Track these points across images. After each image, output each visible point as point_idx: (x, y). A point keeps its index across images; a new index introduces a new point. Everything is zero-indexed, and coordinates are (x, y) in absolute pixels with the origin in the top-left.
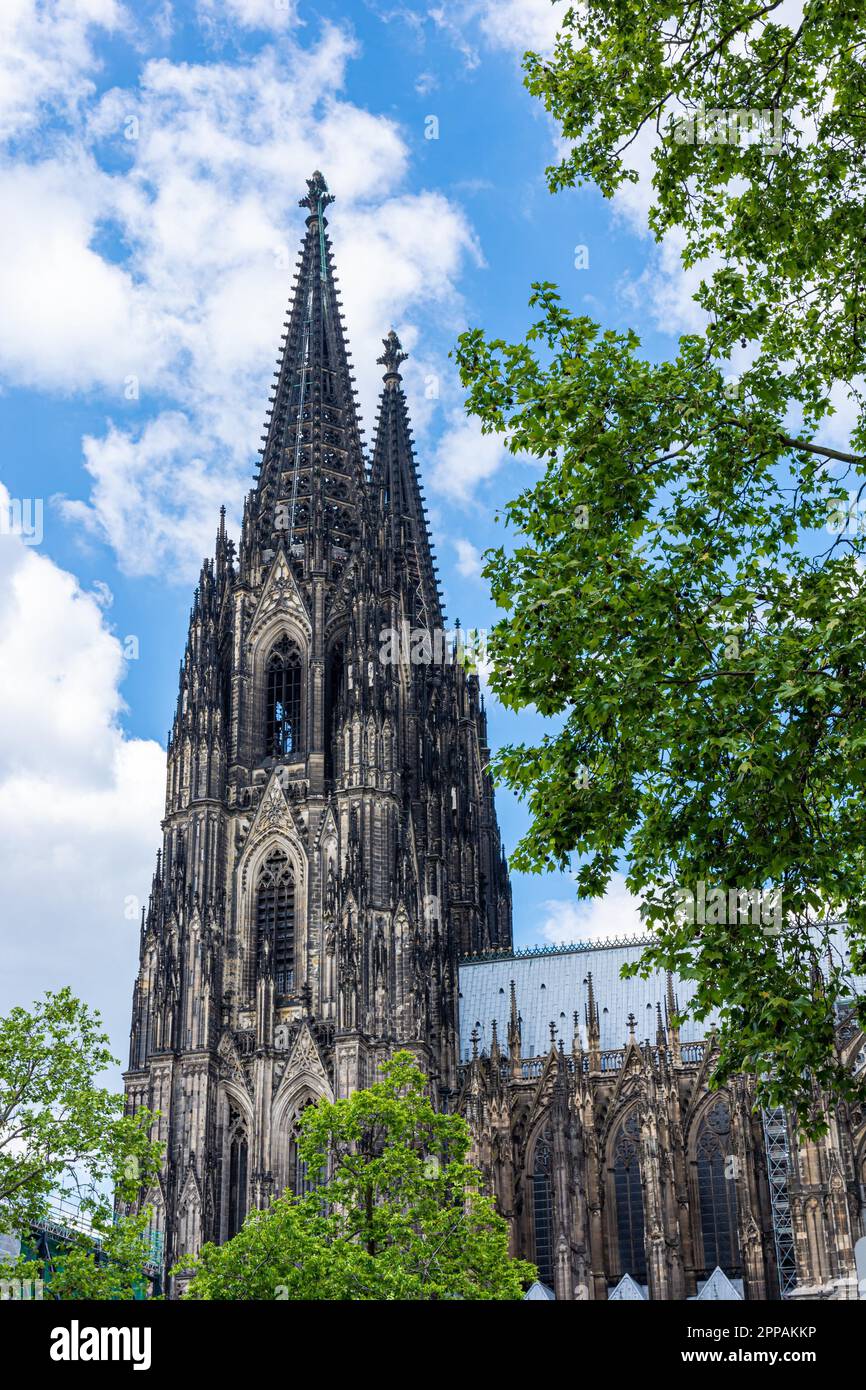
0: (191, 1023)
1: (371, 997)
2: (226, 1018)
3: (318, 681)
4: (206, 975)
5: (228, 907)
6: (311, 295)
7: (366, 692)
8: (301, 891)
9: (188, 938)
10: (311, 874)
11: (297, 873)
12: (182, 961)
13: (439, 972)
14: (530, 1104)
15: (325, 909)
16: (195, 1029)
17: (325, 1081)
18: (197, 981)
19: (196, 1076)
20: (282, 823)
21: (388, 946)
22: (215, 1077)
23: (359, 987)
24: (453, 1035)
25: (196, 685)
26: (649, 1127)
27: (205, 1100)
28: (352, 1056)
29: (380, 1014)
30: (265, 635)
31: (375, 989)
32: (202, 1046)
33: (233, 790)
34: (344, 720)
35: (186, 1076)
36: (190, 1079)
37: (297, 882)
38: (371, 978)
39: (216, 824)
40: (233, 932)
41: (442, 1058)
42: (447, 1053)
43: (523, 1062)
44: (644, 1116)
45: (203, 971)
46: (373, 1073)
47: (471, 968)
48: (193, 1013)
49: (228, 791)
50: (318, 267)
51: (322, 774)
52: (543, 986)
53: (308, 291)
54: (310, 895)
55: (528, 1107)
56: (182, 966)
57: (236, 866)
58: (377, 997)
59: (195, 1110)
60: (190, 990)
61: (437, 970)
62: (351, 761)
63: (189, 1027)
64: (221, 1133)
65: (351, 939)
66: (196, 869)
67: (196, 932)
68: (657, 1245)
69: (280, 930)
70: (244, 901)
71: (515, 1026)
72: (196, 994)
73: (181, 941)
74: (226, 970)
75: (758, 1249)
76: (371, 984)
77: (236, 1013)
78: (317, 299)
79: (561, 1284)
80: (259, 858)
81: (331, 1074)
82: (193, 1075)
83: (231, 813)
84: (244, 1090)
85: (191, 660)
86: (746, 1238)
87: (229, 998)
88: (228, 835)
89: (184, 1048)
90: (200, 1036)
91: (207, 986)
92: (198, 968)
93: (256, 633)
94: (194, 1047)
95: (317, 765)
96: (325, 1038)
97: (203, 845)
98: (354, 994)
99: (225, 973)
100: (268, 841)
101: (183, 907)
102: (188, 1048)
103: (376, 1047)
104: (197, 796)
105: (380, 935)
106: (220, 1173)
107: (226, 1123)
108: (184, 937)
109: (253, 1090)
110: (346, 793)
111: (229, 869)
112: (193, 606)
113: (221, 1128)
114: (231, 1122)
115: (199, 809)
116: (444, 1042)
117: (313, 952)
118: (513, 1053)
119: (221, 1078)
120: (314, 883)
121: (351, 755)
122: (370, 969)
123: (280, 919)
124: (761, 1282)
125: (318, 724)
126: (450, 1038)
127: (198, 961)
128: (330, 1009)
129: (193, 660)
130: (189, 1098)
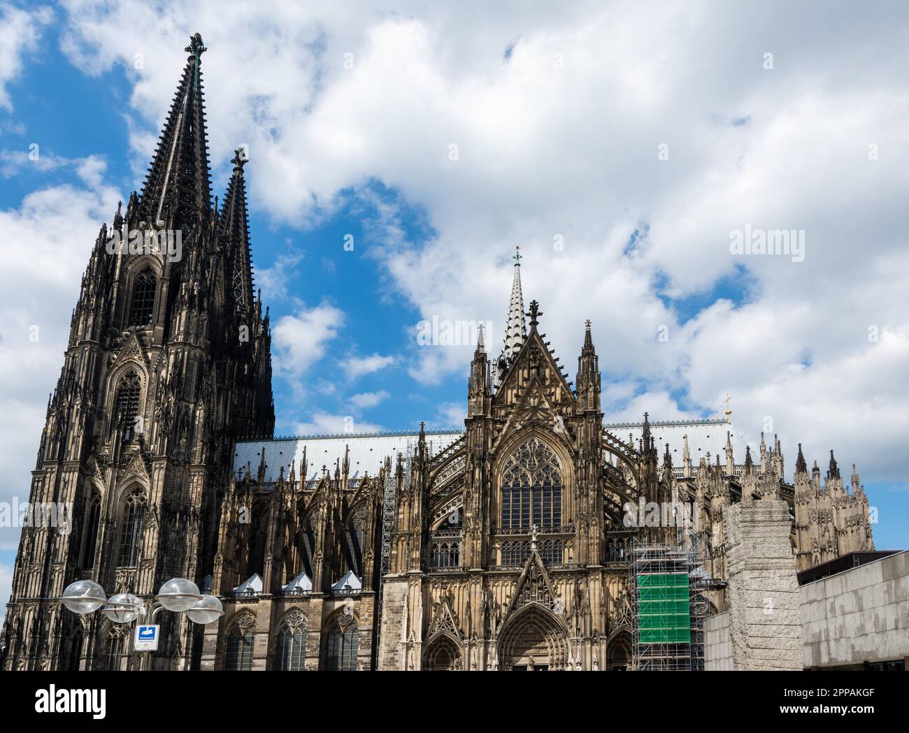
0: (71, 447)
1: (177, 442)
2: (93, 448)
3: (165, 289)
4: (82, 426)
5: (100, 395)
6: (186, 97)
7: (192, 297)
8: (144, 391)
9: (73, 408)
10: (150, 383)
11: (142, 383)
12: (68, 418)
13: (224, 441)
14: (266, 502)
15: (156, 400)
16: (73, 451)
17: (148, 480)
18: (76, 428)
19: (72, 473)
20: (136, 357)
21: (190, 420)
22: (84, 474)
23: (170, 436)
24: (229, 470)
25: (92, 287)
26: (323, 509)
27: (76, 484)
28: (162, 468)
29: (183, 450)
30: (136, 265)
31: (180, 438)
32: (77, 459)
33: (108, 339)
34: (178, 310)
35: (66, 472)
36: (68, 474)
37: (142, 386)
38: (178, 433)
39: (95, 354)
40: (102, 407)
41: (221, 480)
42: (224, 478)
43: (264, 484)
44: (321, 504)
45: (80, 423)
46: (175, 476)
47: (244, 444)
48: (73, 443)
49: (106, 339)
50: (192, 84)
51: (162, 335)
52: (281, 453)
53: (185, 95)
54: (148, 392)
55: (265, 504)
56: (68, 421)
57: (106, 376)
58: (181, 442)
59: (69, 489)
60: (72, 432)
61: (223, 440)
62: (179, 329)
63: (69, 449)
64: (85, 501)
65: (168, 413)
66: (81, 375)
67: (78, 405)
68: (320, 559)
69: (129, 409)
70: (110, 395)
71: (262, 468)
72: (75, 434)
73: (69, 409)
74: (95, 426)
75: (372, 562)
76: (178, 436)
77: (100, 446)
78: (190, 100)
79: (266, 574)
80: (121, 374)
81: (150, 476)
82: (70, 473)
83: (106, 350)
84: (101, 482)
85: (90, 273)
86: (366, 558)
87: (96, 439)
88: (103, 360)
89: (66, 459)
90: (76, 454)
91: (82, 431)
92: (77, 422)
93: (131, 263)
94: (71, 459)
95: (159, 330)
96: (148, 460)
97: (86, 363)
98: (166, 439)
99: (95, 427)
100: (127, 366)
101: (71, 393)
102: (68, 459)
103: (178, 465)
104: (84, 338)
105: (187, 413)
106: (83, 518)
107: (89, 496)
108: (71, 407)
109: (105, 482)
110: (174, 344)
111: (102, 378)
112: (94, 246)
113: (85, 498)
114: (92, 496)
115: (85, 346)
116: (223, 472)
117: (147, 420)
118: (259, 479)
119: (88, 475)
120: (151, 387)
121: (179, 326)
122: (178, 429)
123: (130, 404)
124: (371, 576)
125: (162, 310)
126: (227, 470)
127: (78, 418)
128: (154, 447)
129: (90, 274)
130: (66, 483)
